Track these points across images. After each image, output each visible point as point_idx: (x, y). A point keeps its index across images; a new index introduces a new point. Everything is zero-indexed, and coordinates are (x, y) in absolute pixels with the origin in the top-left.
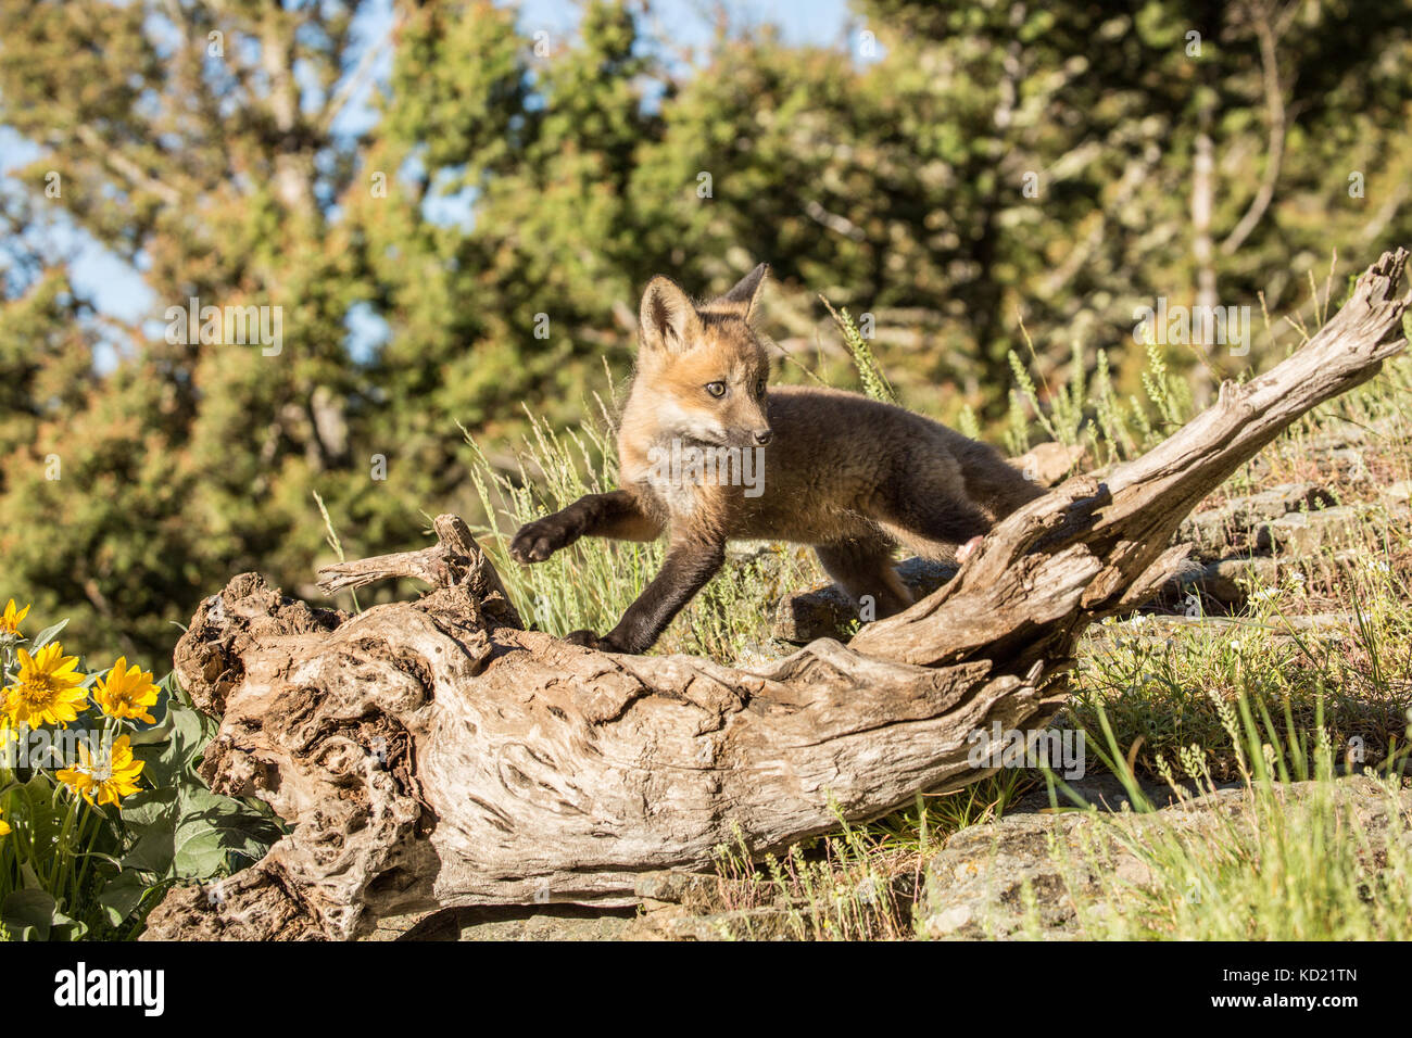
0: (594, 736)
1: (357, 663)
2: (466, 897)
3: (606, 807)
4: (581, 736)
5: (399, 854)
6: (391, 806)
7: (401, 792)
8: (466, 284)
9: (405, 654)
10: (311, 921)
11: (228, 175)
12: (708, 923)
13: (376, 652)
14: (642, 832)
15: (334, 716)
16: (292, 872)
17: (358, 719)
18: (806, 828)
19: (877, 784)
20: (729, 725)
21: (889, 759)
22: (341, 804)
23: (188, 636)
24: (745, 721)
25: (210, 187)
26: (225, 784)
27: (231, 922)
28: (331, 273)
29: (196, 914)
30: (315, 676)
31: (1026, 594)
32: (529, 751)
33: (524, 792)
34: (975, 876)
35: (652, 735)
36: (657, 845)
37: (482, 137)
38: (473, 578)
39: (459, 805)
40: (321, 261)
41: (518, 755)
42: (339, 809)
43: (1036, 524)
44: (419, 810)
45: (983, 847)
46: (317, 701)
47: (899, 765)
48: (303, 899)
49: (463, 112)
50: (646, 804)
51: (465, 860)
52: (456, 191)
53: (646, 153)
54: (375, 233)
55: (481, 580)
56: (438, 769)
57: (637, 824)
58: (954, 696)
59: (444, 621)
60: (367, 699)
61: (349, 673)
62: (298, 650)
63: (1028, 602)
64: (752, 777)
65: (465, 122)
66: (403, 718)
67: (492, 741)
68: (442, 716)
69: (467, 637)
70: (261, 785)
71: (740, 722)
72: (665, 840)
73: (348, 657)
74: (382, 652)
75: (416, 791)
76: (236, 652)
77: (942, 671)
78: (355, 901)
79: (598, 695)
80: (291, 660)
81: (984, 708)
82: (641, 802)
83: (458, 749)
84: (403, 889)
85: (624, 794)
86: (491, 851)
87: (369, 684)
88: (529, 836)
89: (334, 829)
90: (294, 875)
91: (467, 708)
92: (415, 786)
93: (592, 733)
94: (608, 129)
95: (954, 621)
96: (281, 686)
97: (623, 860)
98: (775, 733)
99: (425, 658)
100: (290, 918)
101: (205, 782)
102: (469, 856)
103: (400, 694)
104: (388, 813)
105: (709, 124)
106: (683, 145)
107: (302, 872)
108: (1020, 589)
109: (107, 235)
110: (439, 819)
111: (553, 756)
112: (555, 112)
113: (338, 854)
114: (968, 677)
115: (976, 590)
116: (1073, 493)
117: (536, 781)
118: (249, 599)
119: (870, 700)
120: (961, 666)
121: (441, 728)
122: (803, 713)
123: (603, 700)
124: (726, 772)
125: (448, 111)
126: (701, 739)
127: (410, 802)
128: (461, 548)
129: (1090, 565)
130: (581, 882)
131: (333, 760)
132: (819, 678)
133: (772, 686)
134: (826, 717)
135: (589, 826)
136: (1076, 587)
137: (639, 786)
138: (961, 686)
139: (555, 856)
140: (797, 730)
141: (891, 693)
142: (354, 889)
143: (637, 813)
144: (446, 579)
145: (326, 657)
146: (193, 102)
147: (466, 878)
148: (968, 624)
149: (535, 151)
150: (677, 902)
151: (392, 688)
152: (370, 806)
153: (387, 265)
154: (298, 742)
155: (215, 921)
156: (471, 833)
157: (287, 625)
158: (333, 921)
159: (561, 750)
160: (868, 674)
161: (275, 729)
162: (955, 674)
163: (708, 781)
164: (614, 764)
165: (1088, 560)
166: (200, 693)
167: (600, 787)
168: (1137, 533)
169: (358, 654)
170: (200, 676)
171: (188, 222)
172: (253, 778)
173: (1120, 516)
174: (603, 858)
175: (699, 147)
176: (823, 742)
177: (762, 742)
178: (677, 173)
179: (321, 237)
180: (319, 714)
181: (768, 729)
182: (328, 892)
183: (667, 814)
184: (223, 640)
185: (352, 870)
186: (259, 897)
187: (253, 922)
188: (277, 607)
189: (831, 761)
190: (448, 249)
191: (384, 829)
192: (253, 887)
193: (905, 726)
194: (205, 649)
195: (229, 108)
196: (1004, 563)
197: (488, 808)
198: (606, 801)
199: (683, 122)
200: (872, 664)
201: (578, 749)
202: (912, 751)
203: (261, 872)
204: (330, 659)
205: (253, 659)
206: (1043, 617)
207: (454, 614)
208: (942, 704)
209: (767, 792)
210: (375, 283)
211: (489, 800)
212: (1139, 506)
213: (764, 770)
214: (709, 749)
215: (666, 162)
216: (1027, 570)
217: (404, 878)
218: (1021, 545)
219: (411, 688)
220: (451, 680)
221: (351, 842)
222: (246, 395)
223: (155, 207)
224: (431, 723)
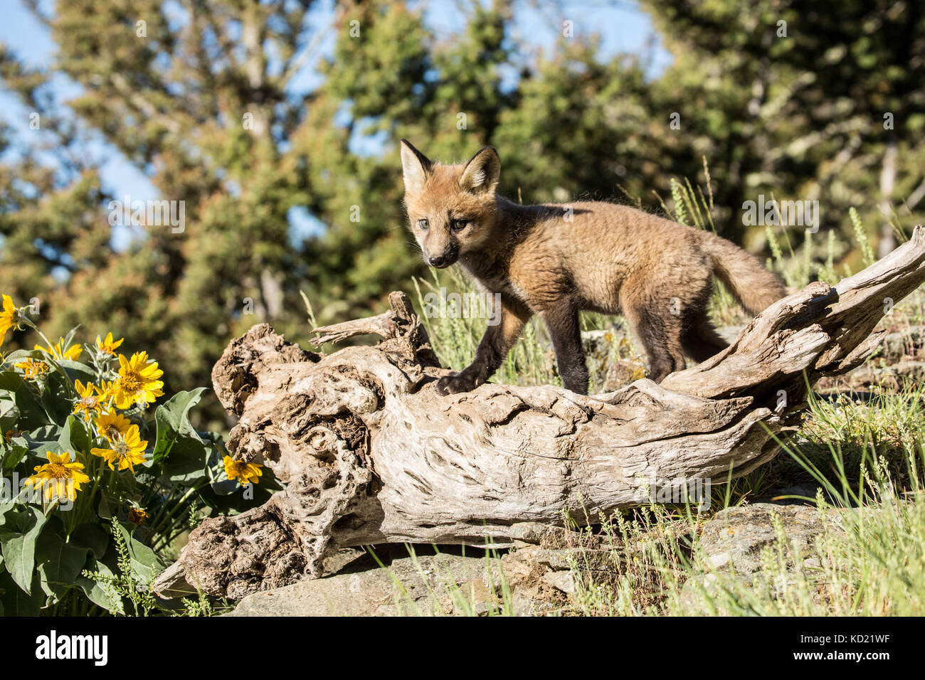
0: (490, 434)
1: (335, 380)
2: (397, 537)
3: (494, 480)
4: (480, 434)
5: (355, 504)
6: (353, 472)
7: (360, 465)
8: (375, 197)
9: (368, 377)
10: (295, 545)
11: (215, 114)
12: (558, 554)
13: (348, 374)
14: (516, 498)
15: (319, 413)
16: (285, 512)
17: (334, 416)
18: (623, 502)
19: (673, 474)
20: (578, 432)
21: (681, 459)
22: (319, 470)
23: (222, 360)
24: (590, 429)
25: (201, 121)
26: (243, 454)
27: (243, 541)
28: (282, 184)
29: (221, 535)
30: (307, 388)
31: (779, 354)
32: (446, 442)
33: (440, 469)
34: (733, 536)
35: (528, 434)
36: (525, 507)
37: (393, 97)
38: (412, 334)
39: (397, 475)
40: (277, 175)
41: (439, 446)
42: (318, 473)
43: (788, 310)
44: (371, 476)
45: (739, 519)
46: (308, 403)
47: (688, 463)
48: (291, 530)
49: (383, 79)
50: (521, 479)
51: (399, 512)
52: (373, 133)
53: (506, 116)
54: (316, 158)
55: (417, 336)
56: (385, 451)
57: (514, 493)
58: (728, 419)
59: (394, 357)
60: (341, 403)
61: (330, 386)
62: (295, 372)
63: (779, 359)
64: (591, 466)
65: (383, 85)
66: (364, 417)
67: (421, 435)
68: (389, 417)
69: (408, 369)
70: (267, 456)
71: (585, 430)
72: (532, 504)
73: (330, 377)
74: (352, 374)
75: (369, 465)
76: (253, 373)
77: (721, 402)
78: (325, 533)
79: (494, 407)
80: (291, 378)
81: (746, 428)
82: (518, 479)
83: (399, 439)
84: (356, 528)
85: (507, 472)
86: (417, 507)
87: (343, 394)
88: (442, 497)
89: (314, 485)
90: (286, 513)
91: (407, 413)
92: (369, 461)
93: (488, 432)
94: (481, 97)
95: (730, 370)
96: (283, 394)
97: (502, 516)
98: (609, 437)
99: (380, 380)
100: (281, 542)
101: (230, 452)
102: (401, 509)
103: (363, 401)
104: (350, 477)
105: (551, 98)
106: (532, 112)
107: (292, 512)
108: (775, 351)
109: (129, 150)
110: (384, 484)
111: (462, 446)
112: (444, 83)
113: (316, 502)
114: (737, 407)
115: (746, 351)
116: (814, 292)
117: (448, 461)
118: (263, 340)
119: (672, 419)
120: (733, 399)
121: (388, 425)
122: (628, 425)
123: (497, 410)
124: (574, 462)
125: (372, 78)
126: (559, 439)
127: (365, 471)
128: (405, 315)
129: (823, 338)
130: (473, 531)
131: (317, 442)
132: (639, 403)
133: (608, 407)
134: (643, 428)
135: (482, 492)
136: (811, 352)
137: (517, 468)
138: (733, 412)
139: (459, 512)
140: (624, 436)
141: (686, 414)
142: (325, 525)
143: (514, 485)
144: (394, 332)
145: (315, 376)
146: (194, 61)
147: (398, 524)
148: (740, 372)
149: (429, 109)
150: (537, 543)
151: (357, 398)
152: (338, 472)
153: (321, 182)
154: (294, 428)
155: (233, 540)
156: (404, 494)
157: (287, 358)
158: (310, 545)
159: (467, 442)
160: (672, 402)
161: (279, 419)
162: (729, 404)
163: (562, 467)
164: (502, 452)
165: (821, 334)
166: (228, 399)
167: (492, 466)
168: (852, 322)
169: (337, 375)
170: (229, 387)
171: (184, 144)
172: (262, 451)
173: (843, 309)
174: (491, 514)
175: (543, 114)
176: (640, 444)
177: (599, 443)
178: (527, 131)
179: (277, 160)
180: (309, 411)
181: (604, 435)
182: (308, 526)
183: (533, 486)
184: (245, 364)
185: (324, 512)
186: (262, 527)
187: (257, 543)
188: (281, 347)
189: (644, 457)
190: (365, 173)
191: (347, 487)
192: (259, 520)
193: (694, 437)
194: (233, 369)
195: (218, 68)
196: (766, 334)
197: (416, 478)
198: (495, 476)
199: (534, 95)
200: (675, 395)
201: (478, 442)
202: (697, 454)
203: (265, 511)
204: (318, 377)
205: (265, 377)
206: (789, 369)
207: (399, 354)
208: (720, 423)
209: (599, 477)
210: (312, 194)
211: (416, 473)
212: (856, 303)
213: (600, 461)
214: (564, 446)
215: (520, 122)
216: (781, 339)
217: (357, 521)
218: (778, 323)
219: (371, 398)
220: (397, 395)
221: (325, 494)
222: (218, 264)
223: (162, 133)
224: (381, 422)
